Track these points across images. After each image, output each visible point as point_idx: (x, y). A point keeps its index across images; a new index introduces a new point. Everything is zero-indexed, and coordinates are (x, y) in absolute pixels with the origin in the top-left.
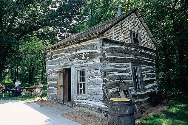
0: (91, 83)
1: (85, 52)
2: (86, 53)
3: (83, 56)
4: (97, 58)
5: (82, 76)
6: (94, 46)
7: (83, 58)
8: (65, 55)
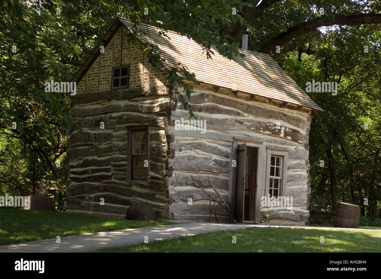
0: (292, 179)
1: (286, 126)
2: (288, 129)
3: (283, 131)
4: (301, 142)
5: (275, 166)
6: (301, 123)
7: (282, 135)
8: (243, 116)
